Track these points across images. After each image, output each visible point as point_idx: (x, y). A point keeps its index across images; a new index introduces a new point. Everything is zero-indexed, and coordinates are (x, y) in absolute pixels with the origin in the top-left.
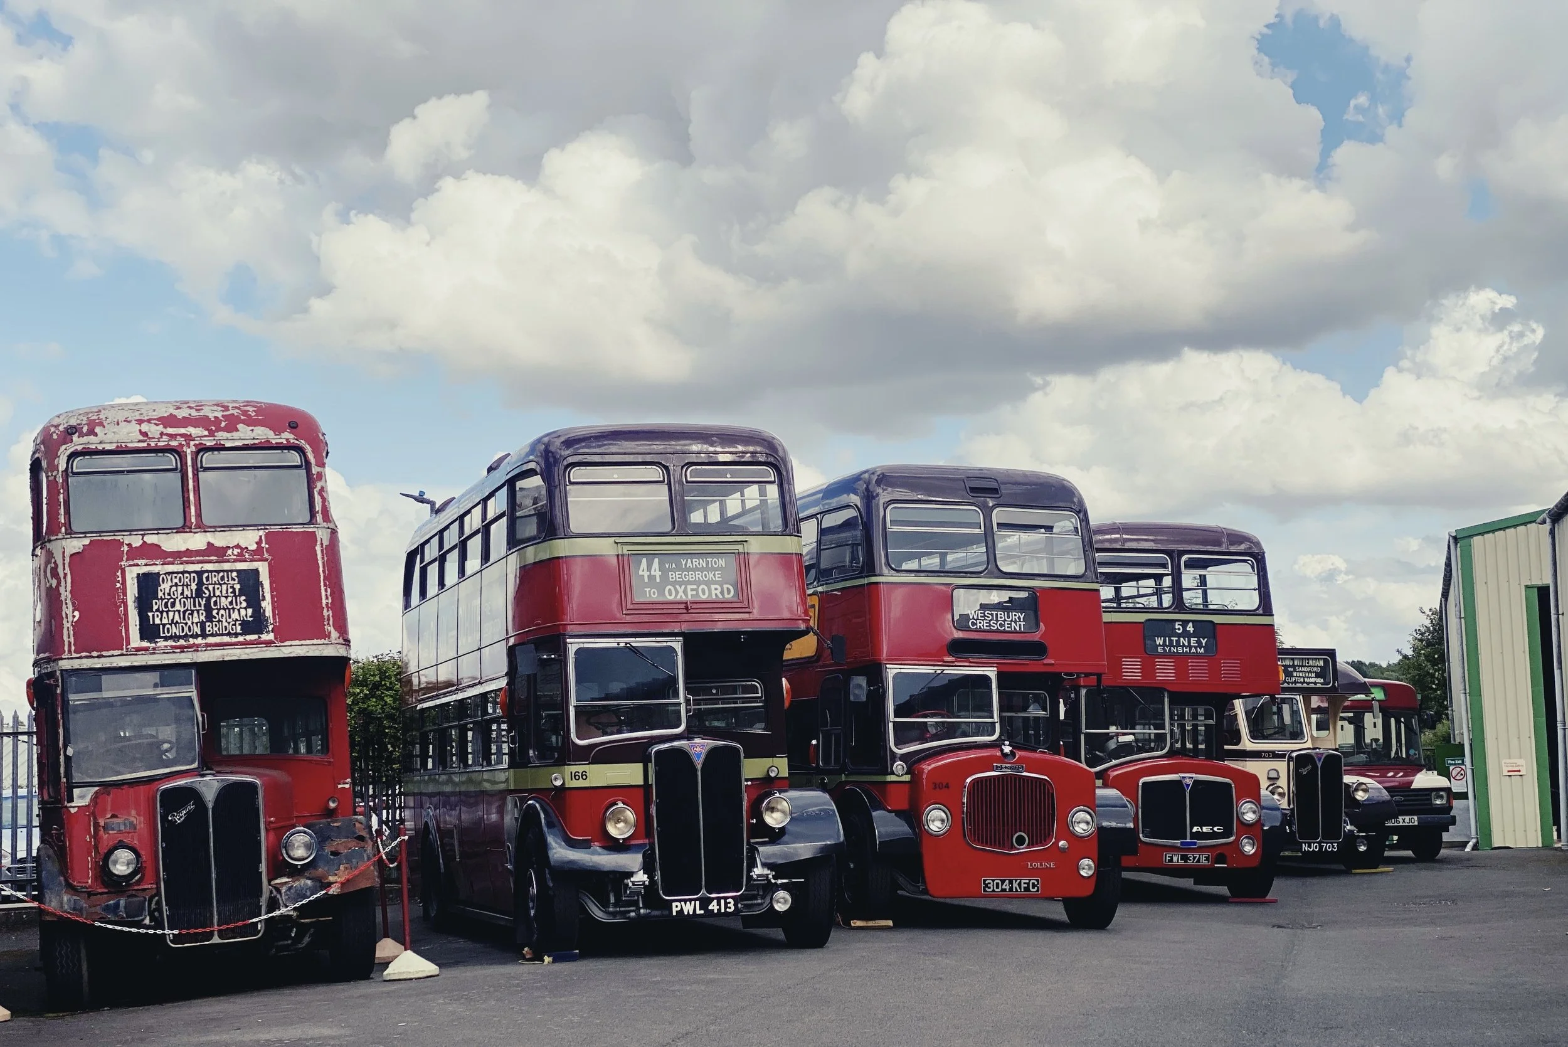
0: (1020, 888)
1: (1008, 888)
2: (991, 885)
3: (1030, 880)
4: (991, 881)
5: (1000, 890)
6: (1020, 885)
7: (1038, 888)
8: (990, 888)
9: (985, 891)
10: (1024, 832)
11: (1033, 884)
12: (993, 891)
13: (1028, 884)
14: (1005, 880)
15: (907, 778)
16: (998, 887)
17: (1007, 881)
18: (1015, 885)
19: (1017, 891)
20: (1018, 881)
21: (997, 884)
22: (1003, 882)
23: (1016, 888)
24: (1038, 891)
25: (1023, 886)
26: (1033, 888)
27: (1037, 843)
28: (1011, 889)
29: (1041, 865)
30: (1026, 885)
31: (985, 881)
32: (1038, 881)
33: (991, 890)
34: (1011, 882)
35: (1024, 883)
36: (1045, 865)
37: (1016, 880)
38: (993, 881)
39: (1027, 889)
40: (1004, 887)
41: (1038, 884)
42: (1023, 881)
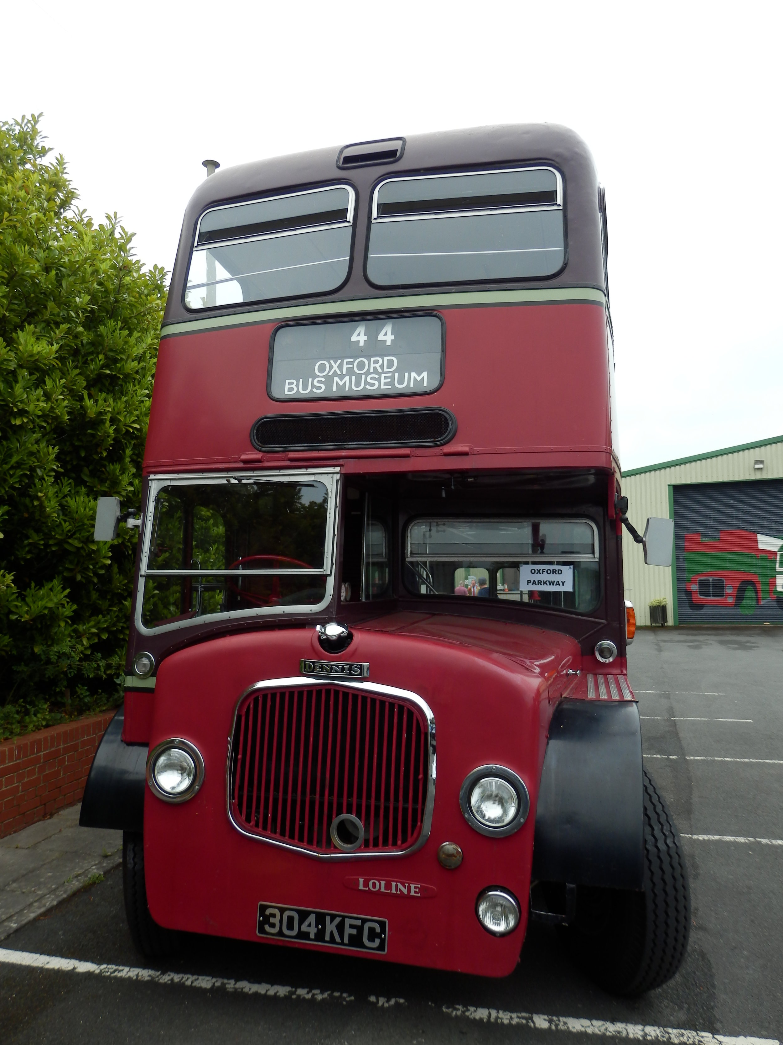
0: (342, 936)
1: (313, 931)
2: (276, 921)
3: (364, 921)
4: (276, 911)
5: (294, 932)
6: (340, 928)
7: (383, 941)
8: (273, 925)
9: (262, 930)
10: (359, 815)
11: (371, 930)
12: (281, 933)
13: (360, 929)
14: (309, 913)
15: (151, 683)
16: (290, 927)
17: (312, 918)
18: (331, 927)
19: (333, 940)
20: (338, 920)
21: (290, 919)
22: (303, 916)
23: (332, 934)
24: (381, 947)
25: (348, 931)
26: (371, 939)
27: (385, 843)
28: (320, 936)
29: (388, 886)
30: (354, 932)
31: (264, 908)
32: (382, 924)
33: (274, 931)
34: (321, 919)
35: (351, 926)
36: (398, 887)
37: (333, 917)
38: (282, 911)
39: (356, 940)
40: (304, 928)
41: (383, 931)
42: (348, 922)
